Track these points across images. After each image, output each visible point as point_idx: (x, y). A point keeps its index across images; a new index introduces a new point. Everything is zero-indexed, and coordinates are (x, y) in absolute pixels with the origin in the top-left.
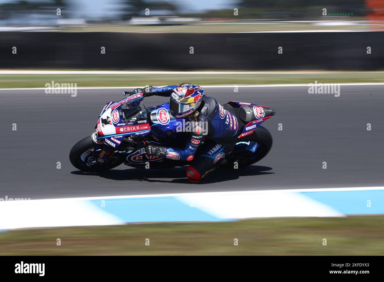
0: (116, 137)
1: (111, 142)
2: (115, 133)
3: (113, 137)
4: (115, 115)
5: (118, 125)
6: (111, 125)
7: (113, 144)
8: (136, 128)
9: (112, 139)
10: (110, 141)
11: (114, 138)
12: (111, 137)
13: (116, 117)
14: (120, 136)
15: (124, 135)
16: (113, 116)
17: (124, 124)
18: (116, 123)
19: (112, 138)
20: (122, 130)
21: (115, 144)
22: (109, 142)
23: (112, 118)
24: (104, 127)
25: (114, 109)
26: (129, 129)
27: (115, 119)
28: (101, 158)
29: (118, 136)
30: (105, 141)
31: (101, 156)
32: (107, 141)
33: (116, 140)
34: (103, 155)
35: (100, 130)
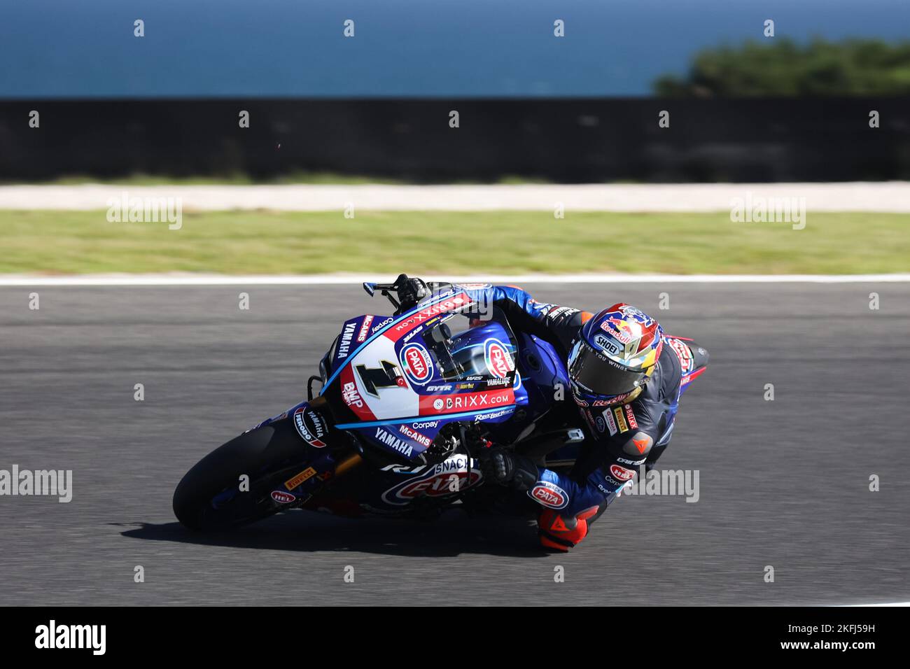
2: (418, 414)
3: (408, 425)
4: (415, 359)
5: (430, 389)
6: (402, 389)
8: (478, 401)
9: (404, 430)
10: (394, 438)
11: (411, 429)
12: (399, 426)
13: (421, 364)
15: (443, 421)
16: (411, 363)
17: (448, 388)
18: (424, 384)
19: (403, 427)
20: (438, 404)
21: (411, 448)
22: (390, 440)
23: (407, 367)
24: (376, 394)
25: (406, 339)
26: (459, 403)
27: (420, 371)
28: (290, 489)
29: (422, 423)
30: (377, 436)
31: (289, 484)
32: (383, 437)
33: (416, 434)
34: (301, 482)
35: (357, 402)
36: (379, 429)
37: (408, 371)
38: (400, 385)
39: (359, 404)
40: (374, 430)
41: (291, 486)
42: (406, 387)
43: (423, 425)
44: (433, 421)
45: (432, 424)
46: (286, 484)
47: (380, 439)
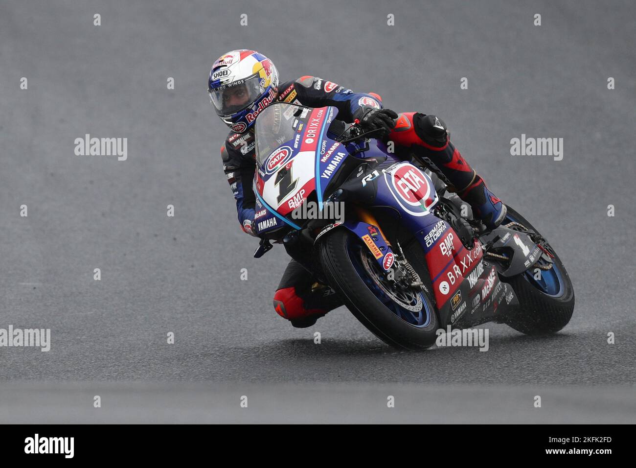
0: (323, 152)
1: (333, 162)
2: (314, 153)
3: (321, 157)
5: (296, 146)
6: (293, 164)
7: (338, 157)
9: (324, 159)
10: (330, 165)
11: (324, 155)
12: (321, 163)
14: (322, 145)
15: (324, 138)
16: (277, 163)
17: (298, 136)
18: (292, 151)
19: (322, 160)
20: (310, 141)
21: (339, 154)
22: (331, 168)
26: (313, 131)
27: (282, 155)
28: (382, 255)
29: (321, 148)
30: (328, 177)
31: (377, 255)
32: (329, 173)
33: (329, 152)
34: (376, 246)
35: (301, 194)
36: (322, 176)
37: (282, 163)
38: (291, 166)
39: (302, 192)
40: (322, 180)
41: (379, 254)
42: (292, 161)
43: (323, 148)
44: (322, 143)
45: (324, 143)
46: (377, 258)
47: (330, 175)
